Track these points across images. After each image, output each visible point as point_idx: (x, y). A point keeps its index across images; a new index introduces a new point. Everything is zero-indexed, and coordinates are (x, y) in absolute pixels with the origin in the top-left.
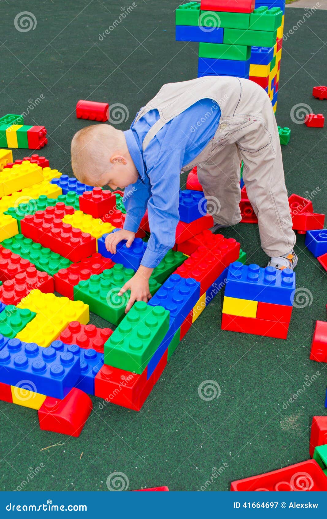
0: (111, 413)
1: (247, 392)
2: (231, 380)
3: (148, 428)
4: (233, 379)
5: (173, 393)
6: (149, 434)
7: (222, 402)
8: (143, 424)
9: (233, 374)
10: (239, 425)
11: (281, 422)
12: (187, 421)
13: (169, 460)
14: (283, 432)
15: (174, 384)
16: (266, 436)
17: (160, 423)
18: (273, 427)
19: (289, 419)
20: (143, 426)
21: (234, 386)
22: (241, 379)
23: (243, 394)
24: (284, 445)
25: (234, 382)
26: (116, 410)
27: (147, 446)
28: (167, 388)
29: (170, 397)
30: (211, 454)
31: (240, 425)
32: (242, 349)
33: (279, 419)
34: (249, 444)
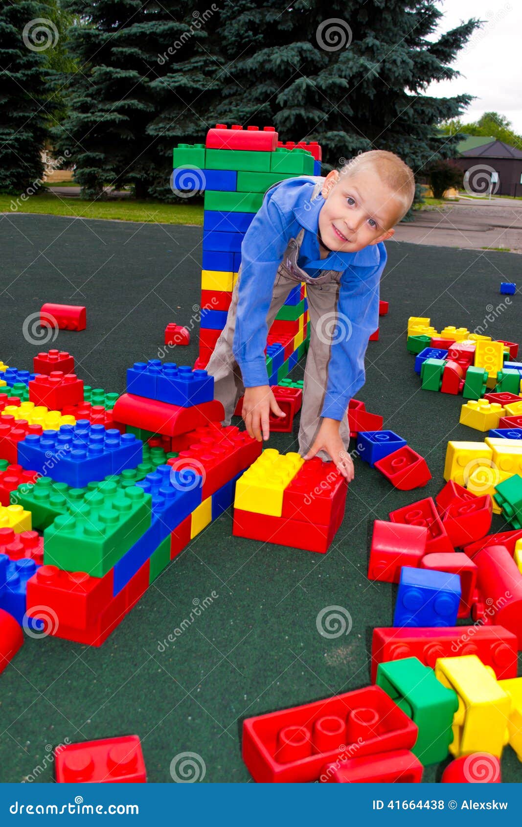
0: (53, 650)
1: (273, 620)
2: (249, 606)
3: (112, 669)
4: (251, 605)
5: (156, 623)
6: (113, 676)
7: (234, 632)
8: (105, 664)
9: (251, 598)
10: (259, 661)
11: (326, 655)
12: (177, 659)
13: (144, 709)
14: (329, 667)
15: (159, 612)
16: (303, 673)
17: (133, 661)
18: (314, 661)
19: (339, 651)
20: (104, 666)
21: (253, 613)
22: (263, 605)
23: (266, 622)
24: (332, 684)
25: (252, 609)
26: (62, 646)
27: (108, 693)
28: (147, 618)
29: (151, 629)
30: (213, 699)
31: (261, 661)
32: (265, 569)
33: (323, 651)
34: (276, 683)
